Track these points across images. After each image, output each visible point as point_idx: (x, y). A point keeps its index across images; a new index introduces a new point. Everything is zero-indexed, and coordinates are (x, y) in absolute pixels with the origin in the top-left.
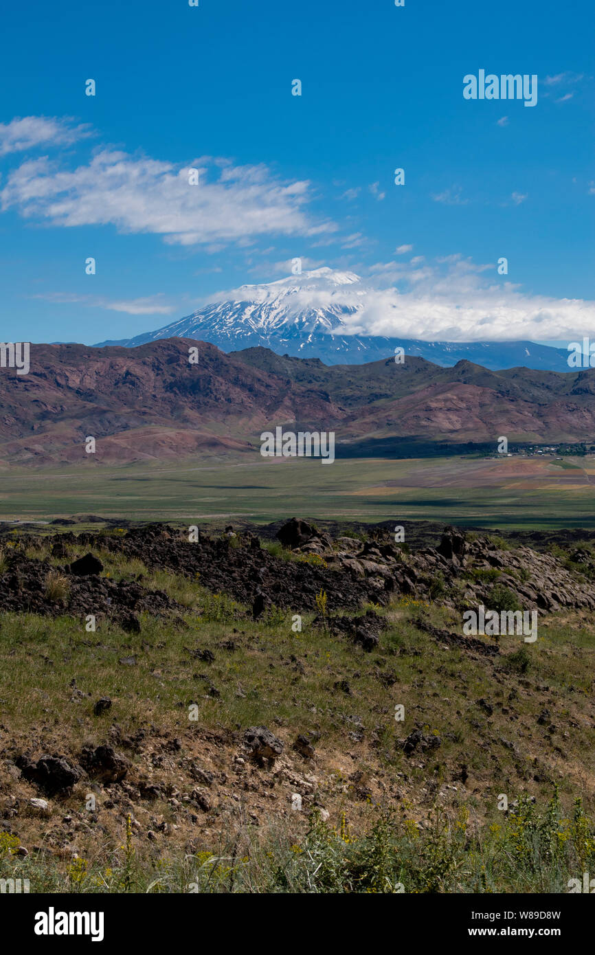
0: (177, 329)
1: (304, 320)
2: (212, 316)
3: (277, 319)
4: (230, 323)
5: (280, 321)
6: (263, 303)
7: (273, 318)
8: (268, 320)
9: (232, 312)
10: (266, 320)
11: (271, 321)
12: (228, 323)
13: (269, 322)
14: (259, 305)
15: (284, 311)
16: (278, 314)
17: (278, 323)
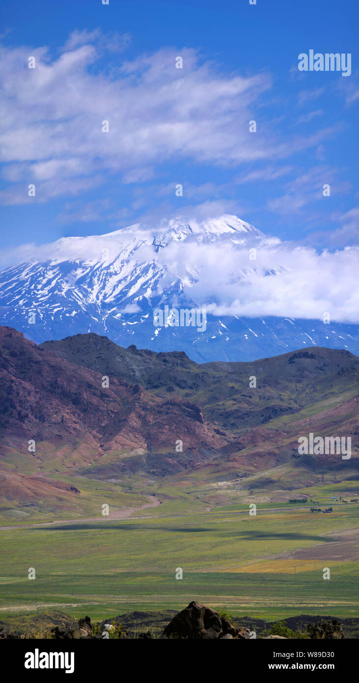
2: (13, 285)
3: (118, 291)
4: (43, 296)
5: (123, 293)
6: (97, 264)
7: (112, 288)
8: (103, 291)
9: (46, 279)
10: (99, 292)
11: (108, 294)
12: (39, 296)
13: (105, 294)
14: (89, 269)
15: (129, 278)
16: (120, 282)
17: (119, 296)
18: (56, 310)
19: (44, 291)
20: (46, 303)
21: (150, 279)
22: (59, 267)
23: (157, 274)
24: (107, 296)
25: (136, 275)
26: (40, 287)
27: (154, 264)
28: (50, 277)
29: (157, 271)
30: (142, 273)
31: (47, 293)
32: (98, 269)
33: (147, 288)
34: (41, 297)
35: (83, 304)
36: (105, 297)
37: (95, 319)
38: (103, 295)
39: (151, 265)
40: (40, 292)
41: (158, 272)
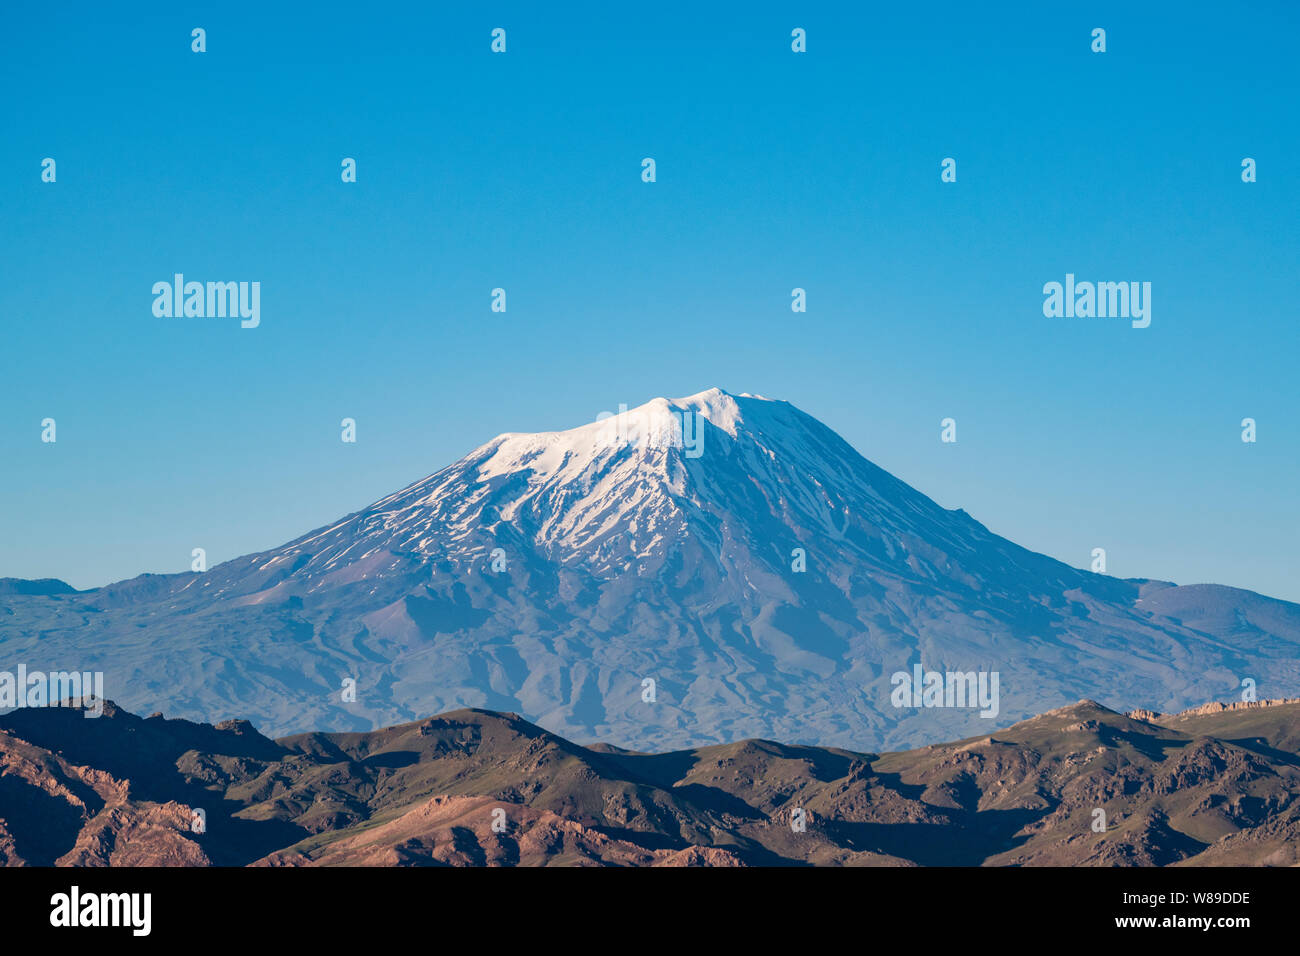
0: (324, 545)
1: (651, 527)
2: (415, 515)
3: (582, 525)
4: (459, 533)
5: (590, 529)
6: (551, 480)
7: (573, 520)
8: (560, 525)
9: (467, 505)
10: (553, 527)
11: (567, 530)
12: (453, 533)
13: (562, 531)
14: (539, 487)
15: (603, 503)
16: (587, 510)
17: (583, 534)
18: (476, 557)
19: (461, 526)
20: (462, 544)
21: (637, 506)
22: (488, 485)
23: (648, 497)
24: (564, 533)
25: (614, 498)
26: (455, 517)
27: (644, 480)
28: (474, 502)
29: (648, 492)
30: (624, 495)
31: (465, 528)
32: (552, 489)
33: (630, 520)
34: (455, 535)
35: (524, 546)
36: (561, 536)
37: (540, 572)
38: (557, 531)
39: (639, 482)
40: (456, 526)
41: (650, 495)
